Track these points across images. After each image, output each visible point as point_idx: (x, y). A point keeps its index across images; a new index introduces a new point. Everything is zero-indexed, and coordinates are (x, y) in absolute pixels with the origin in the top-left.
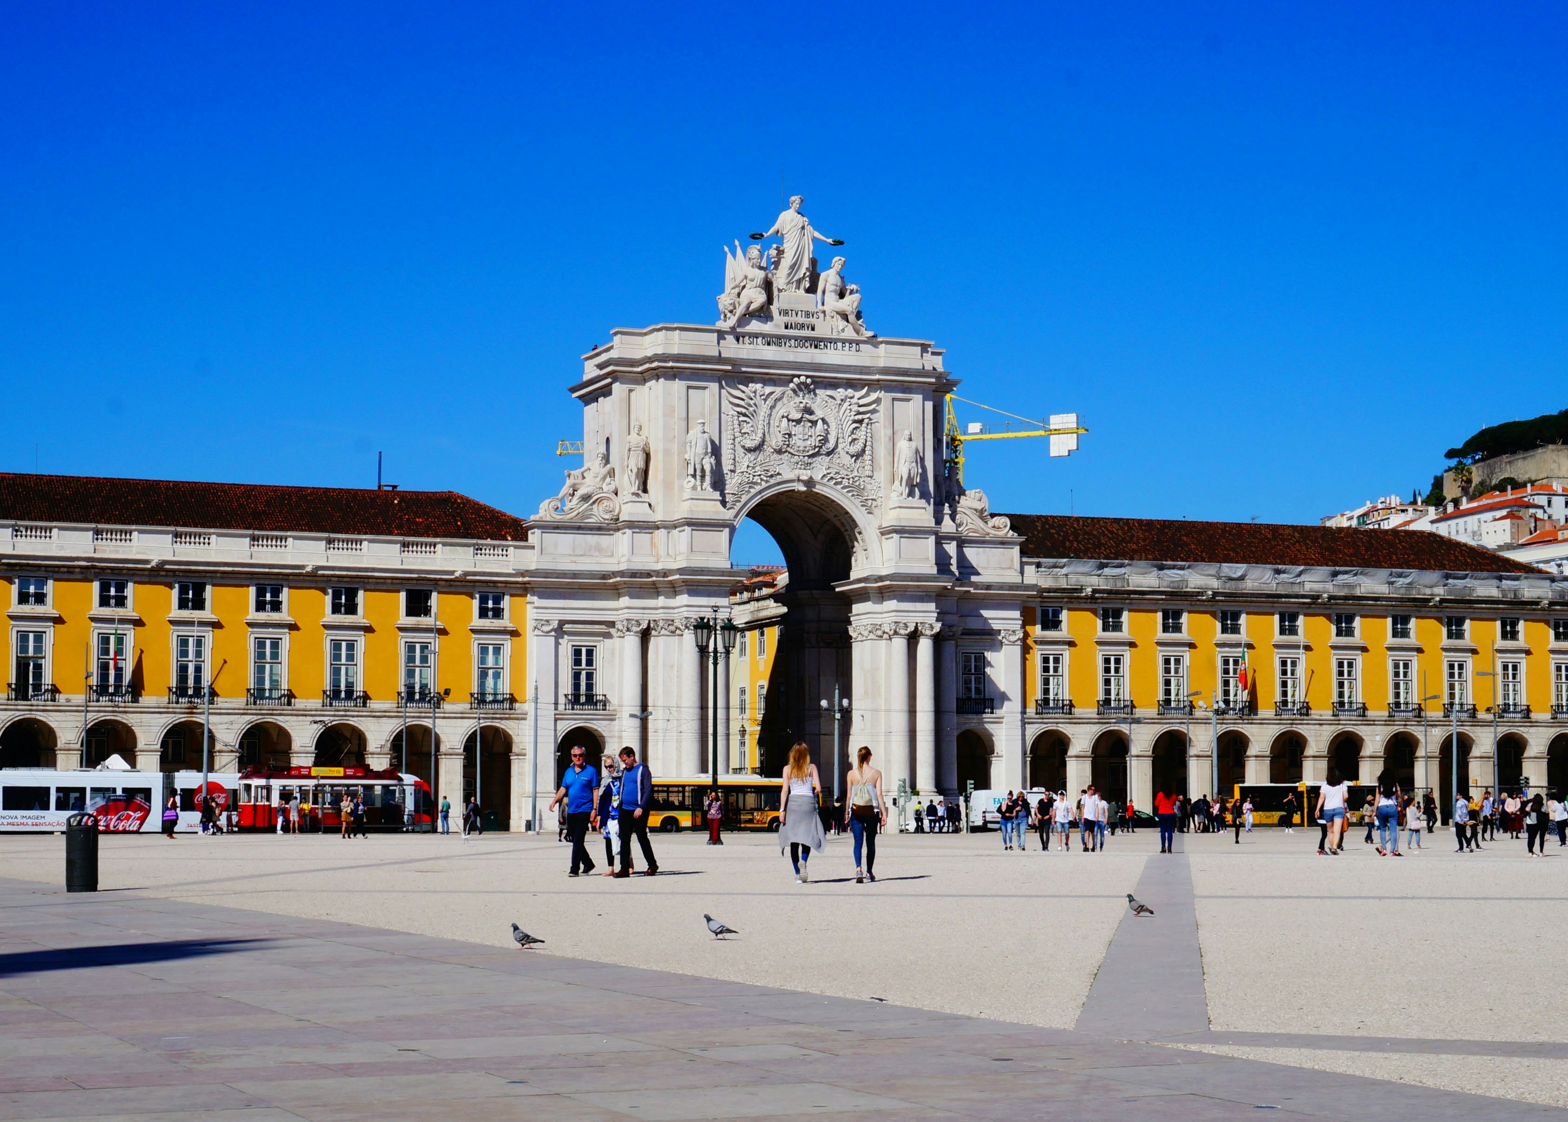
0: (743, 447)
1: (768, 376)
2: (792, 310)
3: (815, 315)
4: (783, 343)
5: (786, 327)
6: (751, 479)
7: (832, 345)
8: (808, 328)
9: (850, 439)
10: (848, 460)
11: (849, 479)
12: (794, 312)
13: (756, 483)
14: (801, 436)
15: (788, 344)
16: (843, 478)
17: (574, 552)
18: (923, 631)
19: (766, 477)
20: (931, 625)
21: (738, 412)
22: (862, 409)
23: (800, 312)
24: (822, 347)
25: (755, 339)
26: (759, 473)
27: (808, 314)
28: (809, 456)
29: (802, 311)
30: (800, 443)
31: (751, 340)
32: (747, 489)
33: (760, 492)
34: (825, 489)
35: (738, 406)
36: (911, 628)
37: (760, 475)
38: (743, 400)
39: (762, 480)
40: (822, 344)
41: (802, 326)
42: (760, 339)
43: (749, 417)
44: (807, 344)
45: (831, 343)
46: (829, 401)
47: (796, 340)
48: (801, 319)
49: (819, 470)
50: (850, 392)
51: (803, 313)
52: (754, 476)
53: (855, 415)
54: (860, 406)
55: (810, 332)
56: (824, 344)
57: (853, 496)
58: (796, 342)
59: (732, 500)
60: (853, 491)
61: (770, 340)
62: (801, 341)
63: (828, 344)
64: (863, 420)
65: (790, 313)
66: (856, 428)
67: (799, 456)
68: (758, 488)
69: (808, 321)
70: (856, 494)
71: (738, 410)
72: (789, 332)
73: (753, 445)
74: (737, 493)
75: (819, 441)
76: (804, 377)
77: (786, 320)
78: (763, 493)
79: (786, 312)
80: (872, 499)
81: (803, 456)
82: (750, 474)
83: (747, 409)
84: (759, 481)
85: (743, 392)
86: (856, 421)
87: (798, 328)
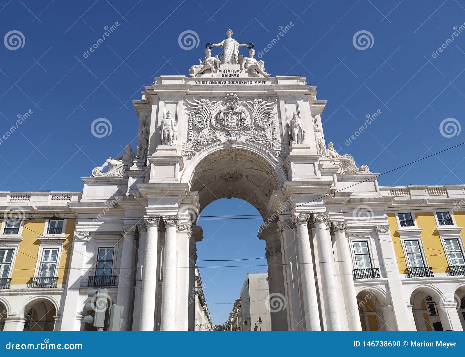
0: (197, 128)
1: (212, 96)
2: (226, 70)
3: (239, 71)
4: (221, 82)
5: (223, 76)
6: (202, 143)
8: (235, 76)
9: (262, 122)
11: (263, 141)
12: (227, 71)
13: (205, 145)
14: (231, 121)
15: (224, 83)
16: (259, 140)
17: (105, 194)
19: (211, 142)
22: (267, 108)
23: (231, 71)
24: (244, 83)
25: (206, 82)
26: (207, 140)
27: (235, 71)
28: (237, 131)
29: (232, 70)
30: (230, 124)
31: (204, 82)
32: (199, 149)
34: (249, 147)
35: (195, 109)
37: (207, 141)
38: (197, 106)
40: (244, 82)
41: (232, 75)
42: (208, 82)
43: (202, 115)
44: (234, 83)
45: (248, 81)
46: (248, 105)
47: (228, 81)
48: (231, 73)
49: (244, 137)
50: (260, 100)
51: (233, 71)
52: (203, 142)
53: (265, 110)
54: (266, 106)
55: (236, 77)
56: (245, 82)
57: (266, 149)
58: (229, 82)
59: (190, 154)
60: (266, 147)
61: (214, 82)
62: (232, 81)
63: (247, 82)
64: (269, 112)
65: (225, 71)
66: (265, 116)
67: (231, 131)
68: (205, 148)
69: (235, 73)
70: (268, 148)
71: (195, 111)
72: (224, 77)
73: (203, 126)
74: (193, 151)
75: (243, 121)
76: (232, 94)
77: (223, 73)
78: (210, 150)
79: (223, 71)
80: (278, 150)
81: (234, 131)
82: (201, 141)
83: (200, 110)
84: (207, 144)
85: (198, 103)
86: (265, 113)
87: (230, 76)
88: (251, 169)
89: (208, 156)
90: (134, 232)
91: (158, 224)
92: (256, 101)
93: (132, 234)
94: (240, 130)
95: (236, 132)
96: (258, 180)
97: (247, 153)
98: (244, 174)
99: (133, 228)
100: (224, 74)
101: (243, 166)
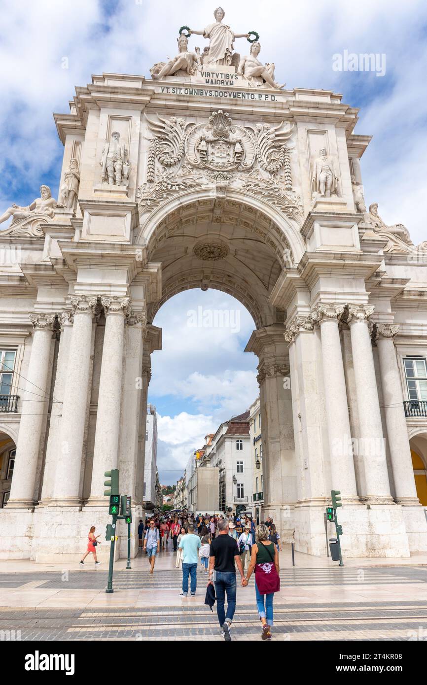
0: (162, 163)
1: (188, 113)
2: (213, 73)
3: (234, 77)
4: (204, 93)
5: (207, 82)
6: (169, 187)
7: (250, 96)
8: (227, 84)
9: (268, 160)
10: (266, 176)
11: (268, 191)
12: (215, 75)
13: (175, 191)
14: (219, 155)
15: (208, 93)
16: (263, 189)
18: (355, 314)
19: (184, 186)
20: (362, 306)
21: (159, 137)
22: (277, 138)
23: (220, 75)
24: (241, 96)
25: (178, 90)
26: (178, 183)
27: (227, 76)
28: (228, 171)
30: (216, 160)
31: (175, 90)
32: (165, 196)
33: (178, 198)
34: (245, 198)
35: (160, 132)
36: (340, 310)
37: (178, 185)
38: (164, 128)
39: (180, 189)
40: (240, 94)
41: (223, 82)
42: (182, 91)
43: (170, 142)
44: (226, 95)
45: (248, 94)
46: (247, 131)
47: (216, 91)
48: (220, 78)
49: (238, 183)
50: (267, 125)
51: (223, 75)
52: (172, 186)
53: (273, 142)
54: (277, 136)
55: (229, 86)
56: (243, 95)
57: (274, 203)
58: (217, 93)
59: (149, 204)
60: (274, 200)
61: (192, 91)
62: (221, 92)
63: (246, 95)
64: (281, 146)
65: (211, 75)
66: (273, 151)
67: (218, 171)
68: (176, 195)
69: (227, 80)
70: (276, 202)
71: (159, 135)
72: (209, 85)
73: (172, 161)
74: (154, 199)
75: (237, 157)
76: (221, 111)
77: (207, 78)
78: (182, 200)
79: (208, 74)
80: (293, 207)
81: (223, 172)
82: (168, 184)
83: (168, 135)
84: (177, 189)
85: (164, 123)
86: (273, 147)
87: (219, 83)
88: (244, 239)
89: (178, 210)
90: (52, 325)
91: (94, 310)
92: (259, 125)
93: (48, 328)
94: (232, 171)
95: (225, 173)
96: (253, 259)
97: (242, 210)
98: (232, 248)
99: (51, 319)
100: (209, 80)
101: (233, 234)
